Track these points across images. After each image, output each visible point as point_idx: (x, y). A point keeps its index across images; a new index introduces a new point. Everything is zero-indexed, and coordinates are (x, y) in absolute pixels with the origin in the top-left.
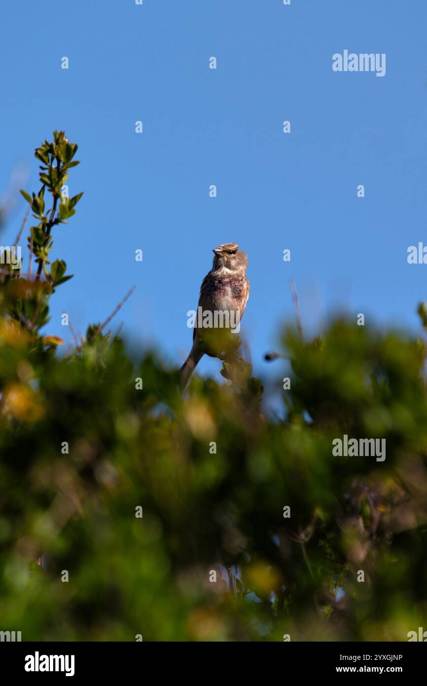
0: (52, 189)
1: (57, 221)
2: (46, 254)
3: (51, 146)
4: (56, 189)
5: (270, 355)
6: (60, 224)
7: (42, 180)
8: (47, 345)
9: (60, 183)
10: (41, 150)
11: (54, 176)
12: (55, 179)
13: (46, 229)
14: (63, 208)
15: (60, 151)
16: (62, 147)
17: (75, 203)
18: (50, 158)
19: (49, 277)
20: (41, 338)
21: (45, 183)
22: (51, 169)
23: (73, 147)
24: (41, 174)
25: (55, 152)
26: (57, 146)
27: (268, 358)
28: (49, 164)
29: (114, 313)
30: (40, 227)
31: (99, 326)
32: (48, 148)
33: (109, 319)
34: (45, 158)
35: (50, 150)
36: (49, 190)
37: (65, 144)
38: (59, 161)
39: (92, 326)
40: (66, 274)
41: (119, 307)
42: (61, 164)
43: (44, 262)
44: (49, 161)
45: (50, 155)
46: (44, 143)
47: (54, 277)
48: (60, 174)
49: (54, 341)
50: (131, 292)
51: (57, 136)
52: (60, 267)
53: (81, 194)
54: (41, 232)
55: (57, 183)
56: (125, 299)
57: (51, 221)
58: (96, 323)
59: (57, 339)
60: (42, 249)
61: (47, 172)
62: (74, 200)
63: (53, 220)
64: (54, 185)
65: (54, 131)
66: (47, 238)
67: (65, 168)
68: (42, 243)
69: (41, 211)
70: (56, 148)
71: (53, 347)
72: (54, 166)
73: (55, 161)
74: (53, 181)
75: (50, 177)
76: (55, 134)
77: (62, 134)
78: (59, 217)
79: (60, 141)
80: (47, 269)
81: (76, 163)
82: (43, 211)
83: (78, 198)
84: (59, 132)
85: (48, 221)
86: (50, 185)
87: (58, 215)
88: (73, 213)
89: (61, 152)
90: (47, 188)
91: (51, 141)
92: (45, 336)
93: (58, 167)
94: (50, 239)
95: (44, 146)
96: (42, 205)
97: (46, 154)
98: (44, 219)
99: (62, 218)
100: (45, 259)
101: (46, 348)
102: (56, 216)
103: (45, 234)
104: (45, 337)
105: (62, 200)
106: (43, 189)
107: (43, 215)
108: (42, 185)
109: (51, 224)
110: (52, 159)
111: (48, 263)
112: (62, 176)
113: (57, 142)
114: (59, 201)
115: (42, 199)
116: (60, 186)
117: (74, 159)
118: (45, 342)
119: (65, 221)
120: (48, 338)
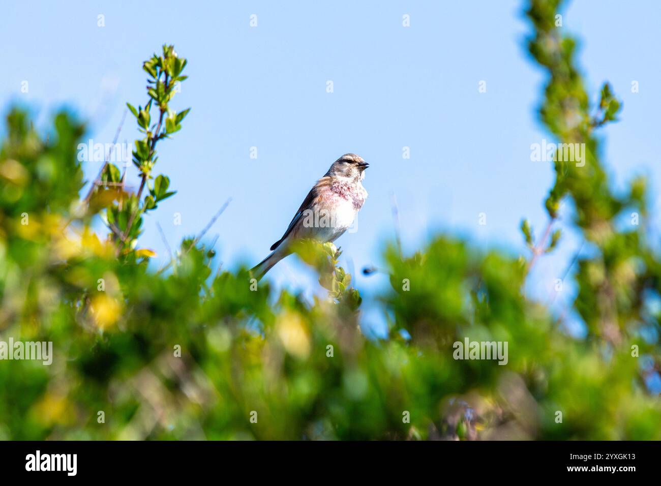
0: (159, 103)
1: (162, 136)
2: (150, 169)
3: (160, 59)
4: (163, 103)
5: (369, 270)
6: (165, 139)
7: (149, 94)
8: (139, 258)
9: (168, 97)
10: (149, 63)
11: (162, 90)
12: (162, 93)
13: (151, 143)
14: (169, 122)
15: (168, 65)
16: (171, 61)
17: (182, 118)
18: (158, 71)
19: (152, 193)
20: (134, 251)
21: (153, 97)
22: (158, 83)
23: (182, 63)
24: (148, 88)
25: (164, 66)
26: (166, 60)
27: (366, 272)
28: (157, 78)
29: (209, 226)
30: (146, 141)
31: (194, 238)
32: (157, 61)
33: (204, 232)
34: (153, 71)
35: (159, 64)
36: (156, 104)
37: (173, 59)
38: (167, 75)
39: (186, 240)
40: (169, 190)
41: (214, 220)
42: (169, 78)
43: (147, 177)
44: (156, 75)
45: (158, 69)
46: (152, 56)
47: (157, 192)
48: (168, 88)
49: (147, 254)
50: (226, 205)
51: (166, 50)
52: (163, 182)
53: (188, 110)
54: (145, 145)
55: (164, 97)
56: (221, 212)
57: (156, 136)
58: (191, 237)
59: (151, 251)
60: (146, 163)
61: (154, 86)
62: (181, 116)
63: (159, 135)
64: (161, 99)
65: (164, 43)
66: (151, 152)
67: (172, 82)
68: (146, 157)
69: (146, 126)
70: (164, 62)
71: (146, 259)
72: (162, 79)
73: (163, 75)
74: (160, 95)
75: (157, 91)
76: (164, 48)
77: (171, 48)
78: (165, 132)
79: (169, 55)
80: (151, 184)
81: (184, 78)
82: (149, 125)
83: (185, 114)
84: (168, 45)
85: (153, 136)
86: (157, 99)
87: (164, 130)
88: (179, 128)
89: (170, 67)
90: (154, 102)
91: (160, 54)
92: (138, 248)
93: (166, 82)
94: (154, 154)
95: (152, 59)
96: (148, 119)
97: (154, 67)
98: (149, 133)
99: (168, 133)
100: (149, 174)
101: (138, 261)
102: (161, 131)
103: (150, 149)
104: (138, 250)
105: (168, 115)
106: (150, 103)
107: (148, 129)
108: (149, 98)
109: (156, 139)
110: (161, 73)
111: (151, 177)
112: (170, 91)
113: (166, 56)
114: (165, 116)
115: (148, 113)
116: (167, 99)
117: (182, 74)
118: (138, 254)
119: (170, 136)
120: (141, 251)
